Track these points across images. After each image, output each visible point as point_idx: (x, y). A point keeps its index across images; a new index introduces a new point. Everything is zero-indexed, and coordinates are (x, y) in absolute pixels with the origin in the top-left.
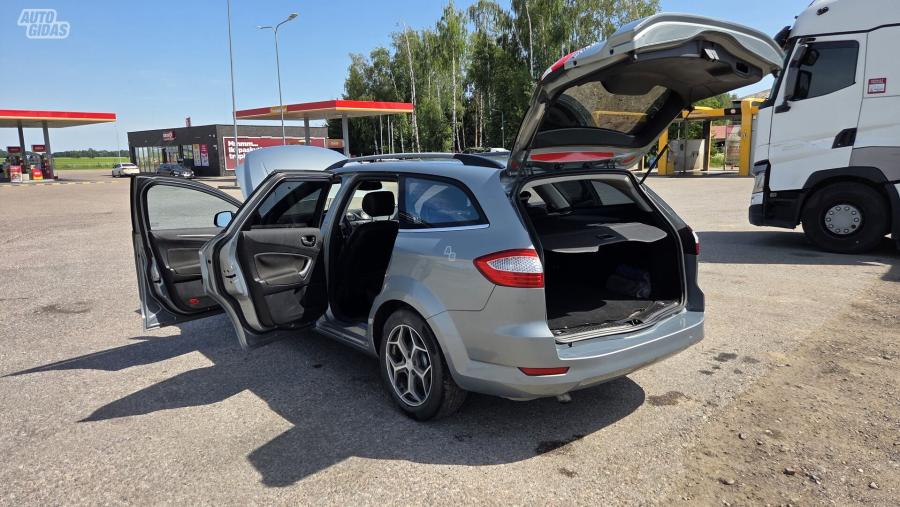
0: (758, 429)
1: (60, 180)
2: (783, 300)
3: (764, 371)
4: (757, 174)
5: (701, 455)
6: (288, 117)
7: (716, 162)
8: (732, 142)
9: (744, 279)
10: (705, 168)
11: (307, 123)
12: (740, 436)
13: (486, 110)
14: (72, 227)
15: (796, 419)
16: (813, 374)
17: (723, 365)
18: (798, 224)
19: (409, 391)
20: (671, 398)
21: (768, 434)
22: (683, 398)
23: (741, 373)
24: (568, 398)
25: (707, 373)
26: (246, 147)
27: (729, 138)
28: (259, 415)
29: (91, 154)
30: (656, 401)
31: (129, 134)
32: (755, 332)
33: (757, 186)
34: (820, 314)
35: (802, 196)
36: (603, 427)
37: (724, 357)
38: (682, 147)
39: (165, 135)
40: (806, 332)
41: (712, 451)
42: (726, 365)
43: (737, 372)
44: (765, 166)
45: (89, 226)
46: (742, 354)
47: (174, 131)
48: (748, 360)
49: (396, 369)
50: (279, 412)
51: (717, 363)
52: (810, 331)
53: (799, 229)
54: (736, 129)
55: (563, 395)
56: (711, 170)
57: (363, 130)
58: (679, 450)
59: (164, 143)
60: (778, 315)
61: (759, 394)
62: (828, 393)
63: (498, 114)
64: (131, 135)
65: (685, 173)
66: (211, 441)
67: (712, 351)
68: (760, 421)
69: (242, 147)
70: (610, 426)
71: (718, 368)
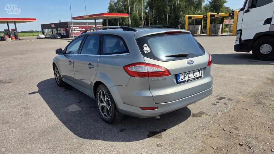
0: (231, 126)
1: (21, 40)
2: (243, 77)
3: (235, 104)
4: (237, 34)
5: (209, 137)
6: (89, 19)
7: (225, 31)
8: (231, 25)
9: (231, 70)
10: (222, 33)
11: (95, 21)
12: (224, 129)
13: (153, 16)
14: (18, 54)
15: (245, 122)
16: (252, 104)
17: (220, 101)
18: (251, 51)
19: (105, 113)
20: (200, 114)
21: (234, 128)
22: (205, 114)
23: (226, 104)
24: (159, 117)
25: (214, 104)
26: (77, 29)
27: (230, 23)
28: (54, 121)
29: (32, 32)
30: (195, 115)
31: (41, 25)
32: (233, 89)
33: (237, 38)
34: (256, 82)
35: (252, 41)
36: (174, 126)
37: (221, 98)
38: (214, 27)
39: (52, 25)
40: (250, 89)
41: (213, 135)
42: (221, 101)
43: (225, 104)
44: (240, 31)
45: (24, 54)
46: (227, 97)
47: (55, 24)
48: (229, 99)
49: (101, 105)
50: (61, 120)
51: (218, 100)
52: (252, 88)
53: (251, 52)
54: (232, 20)
55: (157, 116)
56: (224, 34)
57: (114, 23)
58: (201, 135)
59: (52, 28)
60: (241, 83)
61: (232, 113)
62: (257, 112)
63: (156, 17)
64: (42, 25)
65: (215, 35)
66: (33, 132)
67: (217, 96)
68: (232, 123)
69: (76, 29)
70: (177, 126)
71: (218, 102)
